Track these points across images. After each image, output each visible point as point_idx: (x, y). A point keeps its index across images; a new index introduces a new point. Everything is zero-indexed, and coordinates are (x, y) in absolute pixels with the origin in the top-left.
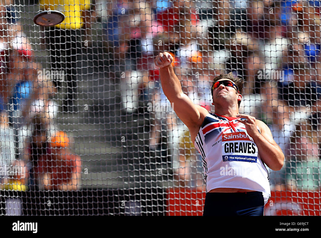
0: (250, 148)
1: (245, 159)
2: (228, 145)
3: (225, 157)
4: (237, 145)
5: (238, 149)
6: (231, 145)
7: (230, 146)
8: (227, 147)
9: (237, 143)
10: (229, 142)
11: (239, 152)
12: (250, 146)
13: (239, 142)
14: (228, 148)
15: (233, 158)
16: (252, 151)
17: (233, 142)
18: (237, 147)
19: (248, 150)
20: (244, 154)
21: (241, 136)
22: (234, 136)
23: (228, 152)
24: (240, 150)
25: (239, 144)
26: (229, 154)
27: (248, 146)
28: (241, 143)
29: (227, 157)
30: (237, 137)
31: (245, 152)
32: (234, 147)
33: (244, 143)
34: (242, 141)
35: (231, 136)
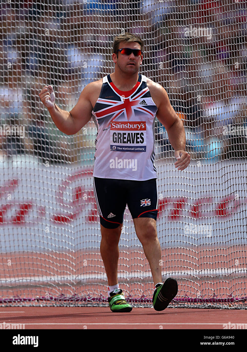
0: (138, 138)
1: (133, 149)
2: (116, 135)
3: (113, 147)
4: (125, 136)
5: (125, 140)
6: (120, 135)
7: (118, 136)
8: (115, 136)
9: (125, 134)
10: (117, 132)
11: (127, 143)
12: (139, 136)
13: (127, 132)
14: (116, 138)
15: (121, 149)
16: (141, 141)
17: (122, 132)
18: (125, 138)
19: (137, 140)
20: (132, 145)
21: (130, 126)
22: (123, 126)
23: (116, 142)
24: (128, 141)
25: (127, 134)
26: (117, 144)
27: (137, 136)
28: (129, 134)
29: (115, 147)
30: (125, 127)
31: (133, 142)
32: (122, 138)
33: (132, 134)
34: (130, 132)
35: (119, 125)
